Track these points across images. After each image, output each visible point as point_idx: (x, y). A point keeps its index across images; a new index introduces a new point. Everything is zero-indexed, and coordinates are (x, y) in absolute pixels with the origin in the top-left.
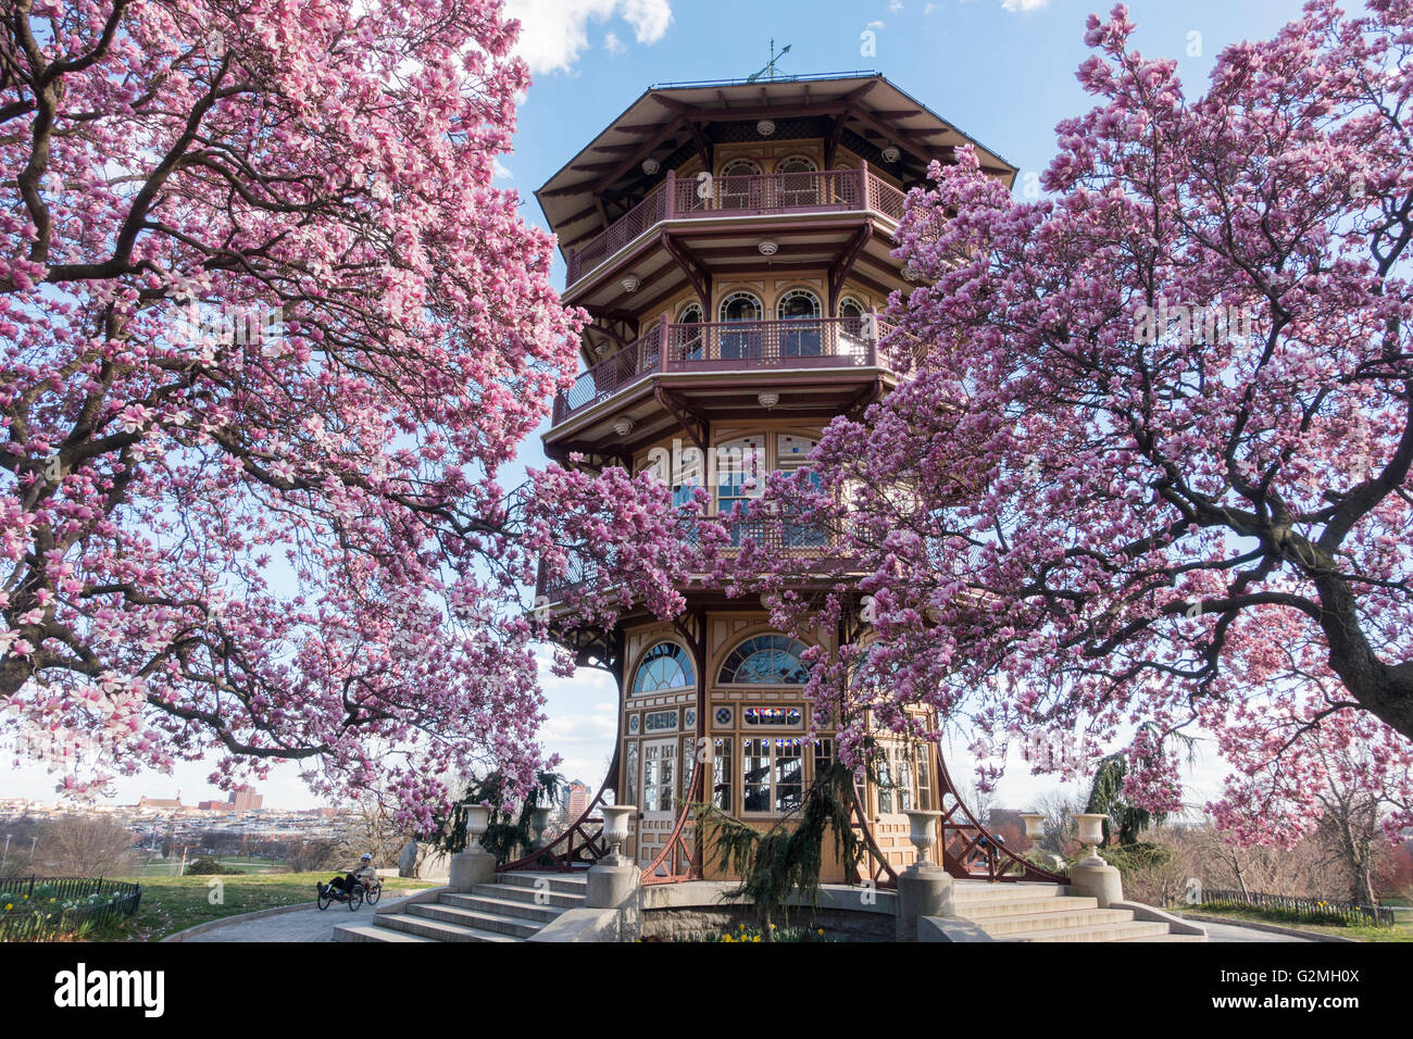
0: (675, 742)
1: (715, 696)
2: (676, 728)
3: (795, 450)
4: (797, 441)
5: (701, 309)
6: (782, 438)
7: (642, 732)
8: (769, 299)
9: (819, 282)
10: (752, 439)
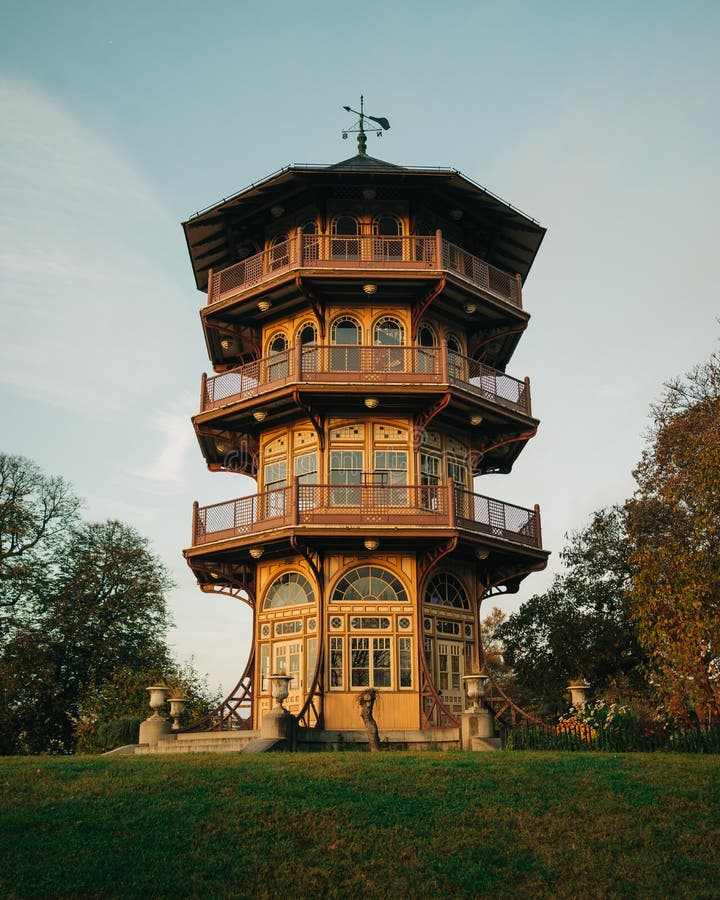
0: (300, 642)
1: (331, 609)
2: (301, 632)
3: (386, 436)
4: (388, 430)
5: (317, 326)
6: (377, 427)
7: (273, 636)
8: (366, 320)
9: (404, 312)
10: (356, 427)
